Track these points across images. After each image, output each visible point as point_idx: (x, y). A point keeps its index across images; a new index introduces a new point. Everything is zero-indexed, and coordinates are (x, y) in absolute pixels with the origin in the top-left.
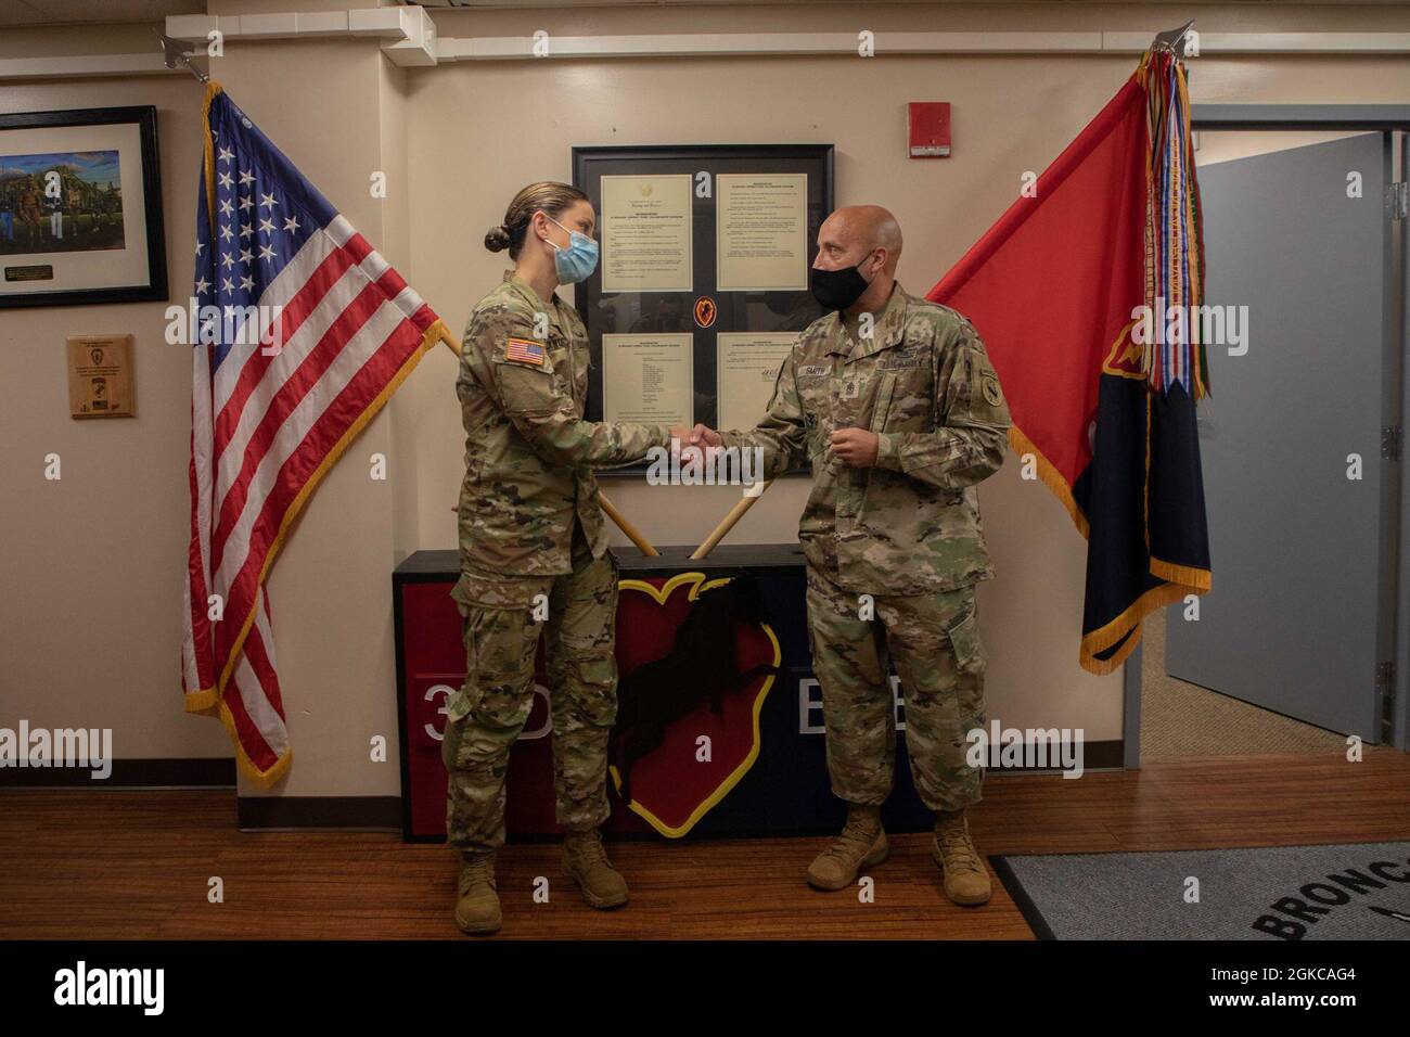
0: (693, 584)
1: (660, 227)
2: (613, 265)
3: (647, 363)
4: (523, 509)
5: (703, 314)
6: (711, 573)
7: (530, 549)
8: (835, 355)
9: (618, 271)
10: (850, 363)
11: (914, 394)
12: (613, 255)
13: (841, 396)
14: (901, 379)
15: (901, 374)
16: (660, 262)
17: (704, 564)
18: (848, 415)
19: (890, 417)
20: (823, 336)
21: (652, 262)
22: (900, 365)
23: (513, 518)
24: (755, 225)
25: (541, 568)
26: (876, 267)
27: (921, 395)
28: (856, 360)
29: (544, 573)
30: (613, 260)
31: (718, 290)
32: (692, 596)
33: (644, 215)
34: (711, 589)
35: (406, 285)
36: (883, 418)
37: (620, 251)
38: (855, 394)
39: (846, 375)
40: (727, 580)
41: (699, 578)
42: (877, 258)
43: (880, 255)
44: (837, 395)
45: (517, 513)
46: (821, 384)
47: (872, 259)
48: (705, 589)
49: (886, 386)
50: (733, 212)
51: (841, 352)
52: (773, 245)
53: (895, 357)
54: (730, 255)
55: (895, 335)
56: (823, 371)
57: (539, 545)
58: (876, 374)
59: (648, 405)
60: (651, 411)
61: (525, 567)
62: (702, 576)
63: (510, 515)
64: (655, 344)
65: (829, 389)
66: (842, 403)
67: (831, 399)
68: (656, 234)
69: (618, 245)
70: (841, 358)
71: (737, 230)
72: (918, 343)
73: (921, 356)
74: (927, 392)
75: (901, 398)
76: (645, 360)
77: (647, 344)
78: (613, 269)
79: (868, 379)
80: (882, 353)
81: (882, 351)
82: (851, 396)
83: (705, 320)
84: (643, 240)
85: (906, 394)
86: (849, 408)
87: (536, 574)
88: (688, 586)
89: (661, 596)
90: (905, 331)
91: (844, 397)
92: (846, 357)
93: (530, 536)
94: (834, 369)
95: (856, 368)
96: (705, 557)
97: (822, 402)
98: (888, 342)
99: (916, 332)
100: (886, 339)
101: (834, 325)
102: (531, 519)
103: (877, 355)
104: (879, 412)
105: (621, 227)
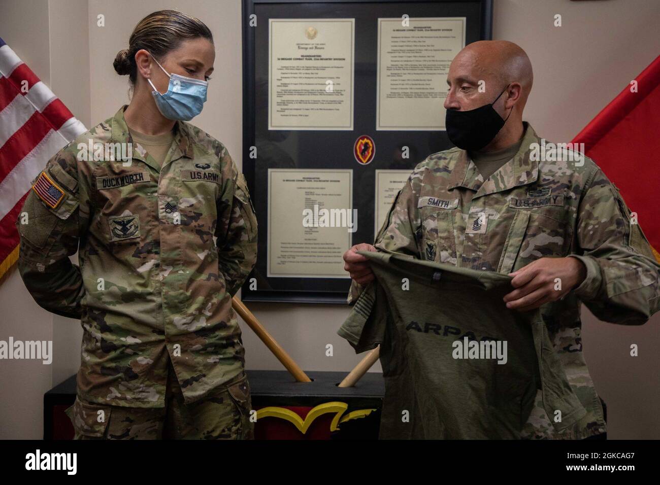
0: (336, 413)
1: (323, 68)
2: (279, 104)
3: (308, 197)
4: (108, 337)
5: (363, 152)
6: (354, 403)
7: (110, 378)
8: (462, 190)
9: (283, 110)
10: (478, 199)
11: (548, 231)
12: (280, 95)
13: (467, 231)
14: (536, 216)
15: (535, 212)
16: (323, 102)
17: (350, 394)
18: (475, 251)
19: (522, 254)
20: (446, 169)
21: (315, 102)
22: (533, 204)
23: (99, 344)
24: (414, 67)
25: (120, 399)
26: (511, 102)
27: (554, 233)
28: (486, 196)
29: (122, 404)
30: (279, 100)
31: (378, 129)
32: (334, 427)
33: (309, 58)
34: (351, 420)
35: (71, 116)
36: (514, 255)
37: (285, 91)
38: (483, 230)
39: (473, 210)
40: (367, 412)
41: (341, 408)
42: (511, 94)
43: (514, 90)
44: (462, 229)
45: (103, 340)
46: (445, 216)
47: (506, 94)
48: (346, 420)
49: (519, 223)
50: (393, 55)
51: (470, 186)
52: (430, 86)
53: (528, 196)
54: (389, 96)
55: (529, 174)
56: (447, 204)
57: (119, 375)
58: (508, 211)
59: (308, 236)
60: (312, 242)
61: (104, 396)
62: (344, 406)
63: (97, 341)
64: (318, 180)
65: (454, 223)
66: (468, 238)
67: (456, 233)
68: (319, 76)
69: (285, 85)
70: (468, 193)
71: (396, 72)
72: (553, 182)
73: (555, 193)
74: (561, 231)
75: (534, 235)
76: (307, 193)
77: (309, 179)
78: (279, 108)
79: (498, 216)
80: (515, 191)
81: (515, 188)
82: (479, 232)
83: (365, 158)
84: (308, 81)
85: (540, 230)
86: (475, 244)
87: (114, 404)
88: (329, 416)
89: (302, 424)
90: (539, 172)
91: (470, 232)
92: (475, 192)
93: (113, 365)
94: (461, 203)
95: (484, 203)
96: (353, 386)
97: (445, 235)
98: (521, 180)
99: (550, 171)
100: (520, 177)
101: (460, 159)
102: (115, 348)
103: (507, 192)
104: (510, 249)
105: (287, 68)
